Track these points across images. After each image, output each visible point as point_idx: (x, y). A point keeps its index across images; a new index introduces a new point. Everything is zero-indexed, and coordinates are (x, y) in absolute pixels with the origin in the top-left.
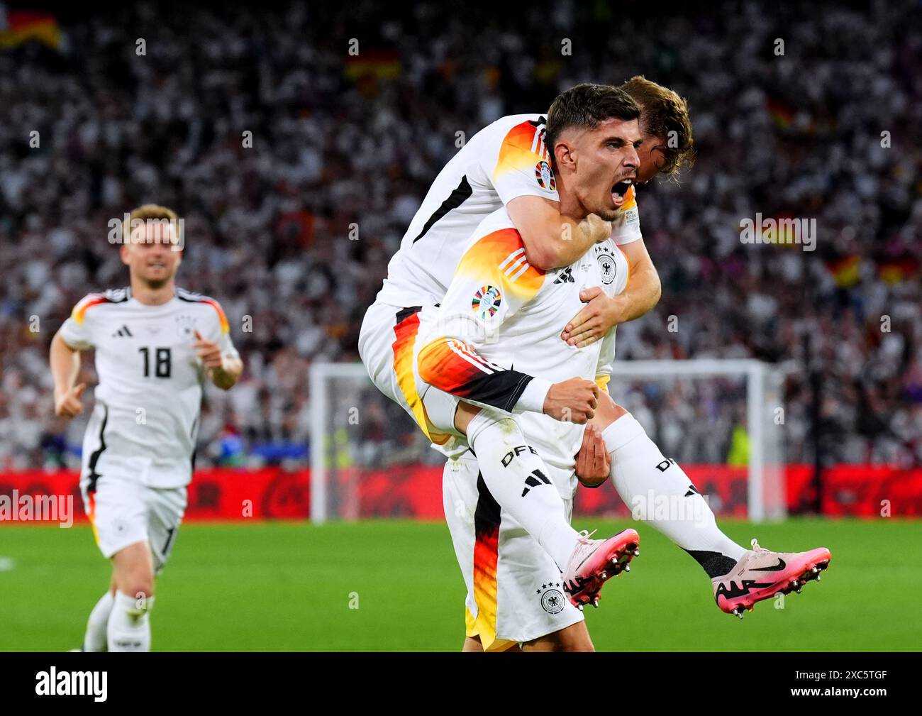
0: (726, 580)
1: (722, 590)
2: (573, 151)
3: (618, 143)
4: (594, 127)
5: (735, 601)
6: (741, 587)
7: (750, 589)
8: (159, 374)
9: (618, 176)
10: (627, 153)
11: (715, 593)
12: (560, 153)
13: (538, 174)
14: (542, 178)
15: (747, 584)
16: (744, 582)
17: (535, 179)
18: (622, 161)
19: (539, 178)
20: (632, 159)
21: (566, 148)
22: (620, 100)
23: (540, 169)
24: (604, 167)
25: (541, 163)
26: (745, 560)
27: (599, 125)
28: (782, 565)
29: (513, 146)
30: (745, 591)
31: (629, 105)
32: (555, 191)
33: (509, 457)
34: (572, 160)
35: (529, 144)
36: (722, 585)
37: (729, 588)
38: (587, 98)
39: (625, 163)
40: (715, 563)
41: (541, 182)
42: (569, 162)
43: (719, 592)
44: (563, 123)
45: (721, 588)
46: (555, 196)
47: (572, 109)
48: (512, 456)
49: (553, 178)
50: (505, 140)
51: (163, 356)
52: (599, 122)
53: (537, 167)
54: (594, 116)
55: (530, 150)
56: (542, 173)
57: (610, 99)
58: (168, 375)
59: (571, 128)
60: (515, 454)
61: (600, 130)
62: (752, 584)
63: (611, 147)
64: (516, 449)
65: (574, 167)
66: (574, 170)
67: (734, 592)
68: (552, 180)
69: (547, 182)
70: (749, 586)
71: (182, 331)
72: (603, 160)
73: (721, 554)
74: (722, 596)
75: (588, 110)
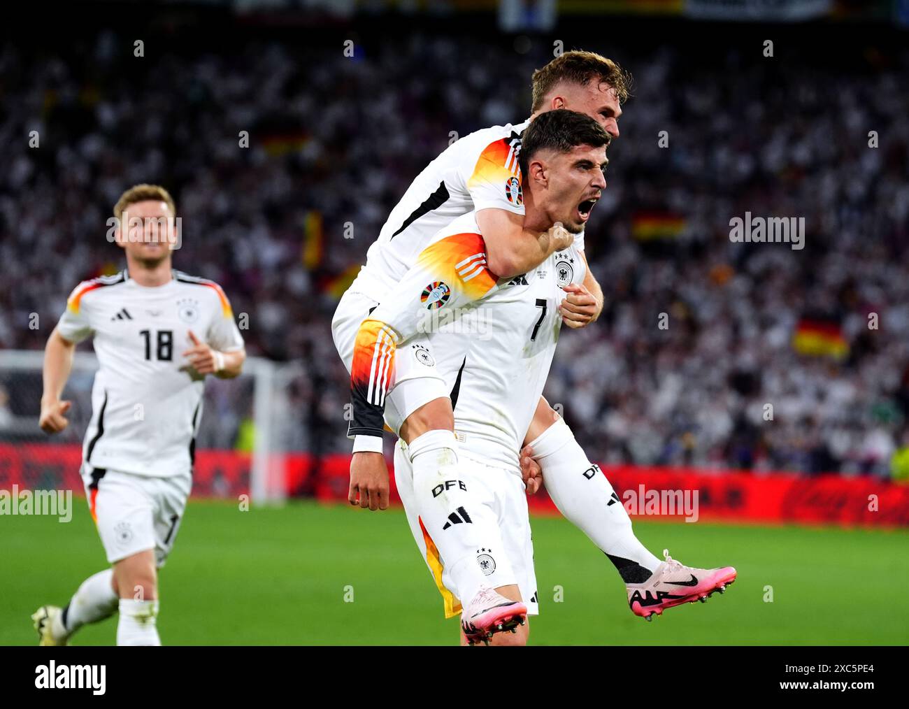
0: (642, 589)
1: (636, 597)
2: (546, 169)
3: (587, 165)
4: (566, 150)
5: (649, 608)
6: (655, 596)
7: (663, 600)
8: (160, 357)
9: (585, 195)
10: (595, 175)
11: (630, 599)
12: (534, 170)
13: (508, 188)
14: (511, 192)
15: (661, 595)
16: (658, 593)
17: (504, 192)
18: (591, 182)
19: (508, 192)
20: (599, 180)
21: (540, 166)
22: (593, 128)
23: (510, 184)
24: (574, 186)
25: (512, 178)
26: (660, 573)
27: (572, 148)
28: (694, 581)
29: (489, 161)
30: (659, 601)
31: (601, 133)
32: (522, 205)
33: (439, 489)
34: (544, 178)
35: (503, 160)
36: (637, 592)
37: (644, 596)
38: (563, 123)
39: (593, 184)
40: (632, 571)
41: (509, 196)
42: (542, 179)
43: (633, 599)
44: (539, 144)
45: (637, 596)
46: (520, 210)
47: (549, 132)
48: (442, 489)
49: (521, 193)
50: (482, 153)
51: (165, 338)
52: (572, 146)
53: (508, 182)
54: (567, 141)
55: (504, 166)
56: (511, 188)
57: (584, 127)
58: (169, 358)
59: (546, 149)
60: (445, 488)
61: (572, 153)
62: (666, 595)
63: (582, 168)
64: (447, 483)
65: (545, 184)
66: (546, 187)
67: (649, 601)
68: (520, 196)
69: (515, 197)
70: (664, 597)
71: (183, 313)
72: (573, 180)
73: (638, 564)
74: (636, 603)
75: (562, 134)
